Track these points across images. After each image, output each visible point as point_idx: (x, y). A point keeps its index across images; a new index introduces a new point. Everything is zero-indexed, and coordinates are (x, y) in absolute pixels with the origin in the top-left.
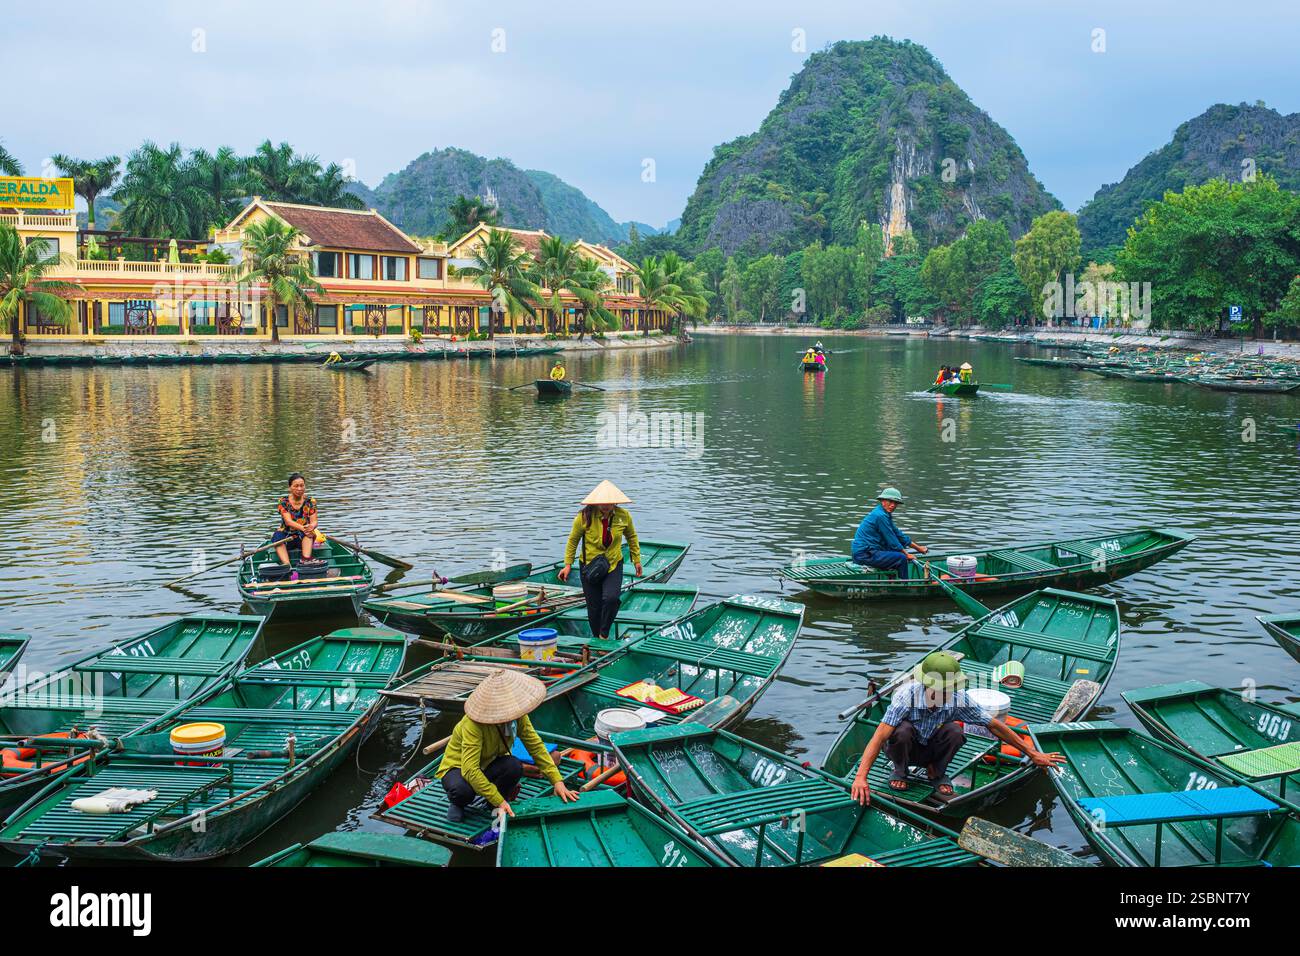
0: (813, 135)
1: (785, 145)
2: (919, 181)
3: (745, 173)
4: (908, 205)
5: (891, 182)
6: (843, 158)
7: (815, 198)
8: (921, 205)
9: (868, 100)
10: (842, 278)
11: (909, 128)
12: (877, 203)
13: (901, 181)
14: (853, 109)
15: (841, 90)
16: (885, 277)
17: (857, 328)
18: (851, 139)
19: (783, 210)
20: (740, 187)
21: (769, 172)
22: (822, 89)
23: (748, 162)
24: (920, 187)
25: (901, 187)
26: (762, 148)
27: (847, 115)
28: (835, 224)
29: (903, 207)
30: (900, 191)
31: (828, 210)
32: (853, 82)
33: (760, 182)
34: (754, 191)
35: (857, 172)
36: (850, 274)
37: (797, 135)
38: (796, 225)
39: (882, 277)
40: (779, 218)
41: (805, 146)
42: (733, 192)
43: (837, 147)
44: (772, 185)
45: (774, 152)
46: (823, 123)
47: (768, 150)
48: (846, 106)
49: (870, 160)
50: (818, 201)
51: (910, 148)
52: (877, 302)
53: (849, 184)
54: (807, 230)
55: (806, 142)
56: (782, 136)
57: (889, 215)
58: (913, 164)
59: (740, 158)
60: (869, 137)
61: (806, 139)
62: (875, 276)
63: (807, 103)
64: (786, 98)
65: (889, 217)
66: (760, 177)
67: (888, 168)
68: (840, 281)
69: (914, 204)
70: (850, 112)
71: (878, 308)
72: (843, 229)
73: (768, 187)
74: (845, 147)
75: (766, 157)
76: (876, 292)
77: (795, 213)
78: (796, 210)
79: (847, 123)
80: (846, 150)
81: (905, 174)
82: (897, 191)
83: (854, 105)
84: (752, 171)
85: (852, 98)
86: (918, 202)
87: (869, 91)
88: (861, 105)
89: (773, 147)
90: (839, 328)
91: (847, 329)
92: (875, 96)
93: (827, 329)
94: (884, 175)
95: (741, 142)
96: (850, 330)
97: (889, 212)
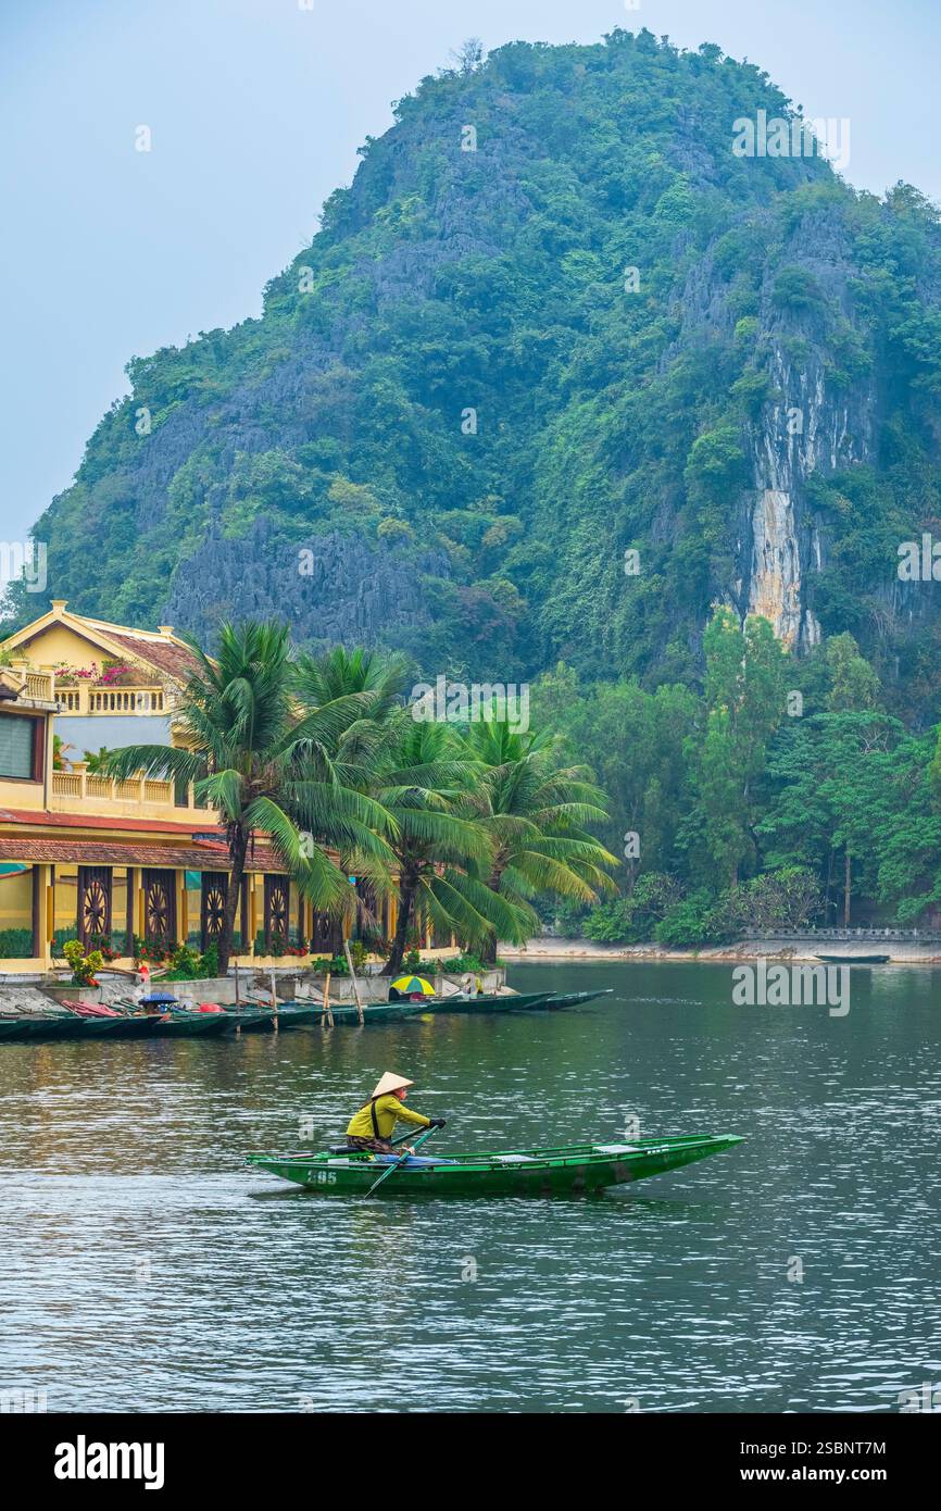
0: (458, 334)
1: (377, 361)
2: (837, 484)
3: (252, 448)
4: (807, 559)
5: (751, 485)
6: (562, 406)
7: (483, 529)
8: (846, 558)
9: (618, 229)
10: (655, 782)
11: (807, 320)
12: (709, 550)
13: (786, 483)
14: (575, 255)
15: (531, 196)
16: (796, 781)
17: (707, 943)
18: (587, 349)
19: (395, 567)
20: (241, 493)
21: (328, 445)
22: (471, 192)
23: (256, 415)
24: (844, 503)
25: (785, 501)
26: (300, 369)
27: (555, 278)
28: (552, 609)
29: (793, 564)
30: (780, 513)
31: (526, 569)
32: (561, 171)
33: (301, 476)
34: (283, 505)
35: (620, 452)
36: (679, 768)
37: (410, 332)
38: (436, 614)
39: (784, 781)
40: (384, 589)
41: (432, 366)
42: (218, 506)
43: (532, 369)
44: (341, 487)
45: (341, 384)
46: (487, 297)
47: (323, 378)
48: (553, 246)
49: (672, 417)
50: (489, 538)
51: (811, 382)
52: (772, 859)
53: (594, 491)
54: (472, 631)
55: (436, 355)
56: (359, 336)
57: (746, 585)
58: (820, 431)
59: (227, 400)
60: (646, 344)
61: (438, 346)
62: (765, 777)
63: (428, 235)
64: (345, 214)
65: (746, 594)
66: (300, 459)
67: (743, 442)
68: (653, 791)
69: (827, 556)
70: (566, 266)
71: (782, 876)
72: (577, 630)
73: (334, 493)
74: (566, 374)
75: (318, 399)
76: (768, 826)
77: (431, 579)
78: (428, 568)
79: (561, 297)
80: (570, 384)
81: (796, 463)
82: (774, 513)
83: (575, 244)
84: (273, 439)
85: (567, 221)
86: (836, 549)
87: (617, 201)
88: (595, 244)
89: (338, 370)
90: (647, 940)
91: (671, 943)
92: (639, 218)
93: (605, 944)
94: (732, 465)
95: (216, 348)
96: (682, 947)
97: (747, 579)
